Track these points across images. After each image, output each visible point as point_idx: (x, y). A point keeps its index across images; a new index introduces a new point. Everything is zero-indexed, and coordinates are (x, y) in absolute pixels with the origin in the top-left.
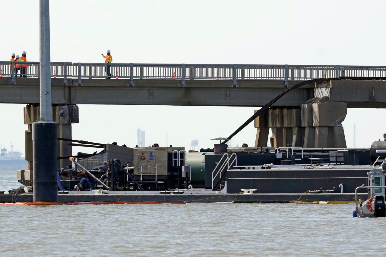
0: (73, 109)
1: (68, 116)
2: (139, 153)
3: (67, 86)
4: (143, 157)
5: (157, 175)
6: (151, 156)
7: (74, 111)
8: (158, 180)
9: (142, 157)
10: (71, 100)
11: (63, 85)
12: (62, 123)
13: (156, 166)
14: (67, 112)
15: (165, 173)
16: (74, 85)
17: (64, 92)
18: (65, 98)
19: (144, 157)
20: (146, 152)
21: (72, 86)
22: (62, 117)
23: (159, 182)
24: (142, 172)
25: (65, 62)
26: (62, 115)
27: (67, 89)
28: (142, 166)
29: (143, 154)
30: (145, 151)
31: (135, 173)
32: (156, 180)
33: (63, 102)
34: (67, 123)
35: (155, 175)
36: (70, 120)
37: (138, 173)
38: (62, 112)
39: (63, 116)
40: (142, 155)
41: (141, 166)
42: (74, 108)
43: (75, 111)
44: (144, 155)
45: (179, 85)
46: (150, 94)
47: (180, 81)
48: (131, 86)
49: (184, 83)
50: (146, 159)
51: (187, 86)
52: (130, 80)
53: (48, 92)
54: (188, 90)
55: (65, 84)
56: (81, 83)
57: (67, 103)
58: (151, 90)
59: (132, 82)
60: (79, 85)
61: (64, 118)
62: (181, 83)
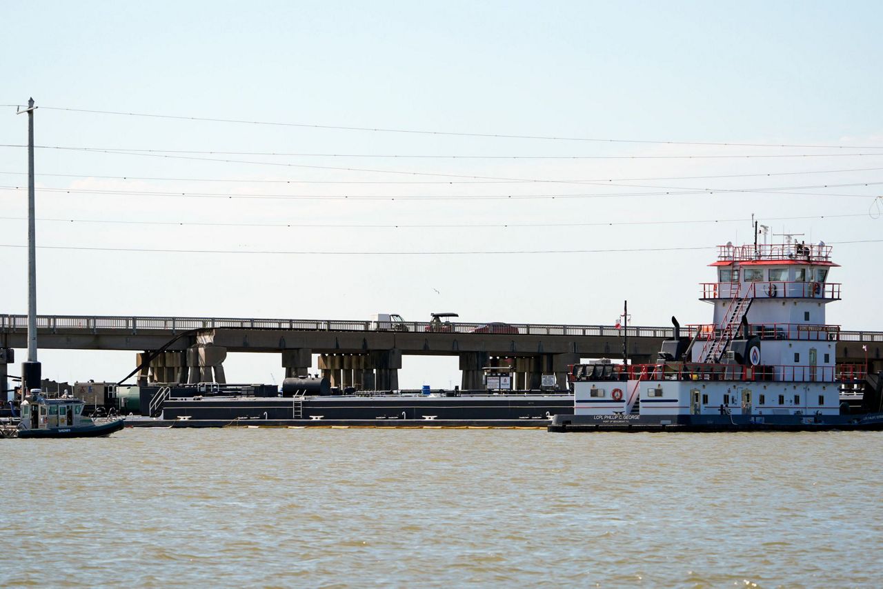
0: (10, 352)
1: (6, 357)
2: (79, 387)
3: (5, 334)
6: (90, 389)
9: (82, 390)
13: (96, 397)
14: (5, 354)
17: (2, 339)
19: (84, 390)
20: (86, 386)
21: (9, 333)
27: (4, 336)
30: (84, 385)
34: (5, 363)
35: (95, 405)
38: (1, 354)
39: (2, 357)
40: (82, 388)
44: (84, 388)
45: (91, 333)
46: (68, 340)
47: (93, 329)
48: (54, 333)
49: (95, 331)
50: (85, 392)
51: (98, 334)
52: (54, 329)
53: (34, 338)
54: (97, 337)
55: (3, 332)
56: (16, 331)
57: (4, 347)
58: (69, 337)
59: (55, 331)
60: (14, 332)
61: (3, 359)
62: (93, 332)
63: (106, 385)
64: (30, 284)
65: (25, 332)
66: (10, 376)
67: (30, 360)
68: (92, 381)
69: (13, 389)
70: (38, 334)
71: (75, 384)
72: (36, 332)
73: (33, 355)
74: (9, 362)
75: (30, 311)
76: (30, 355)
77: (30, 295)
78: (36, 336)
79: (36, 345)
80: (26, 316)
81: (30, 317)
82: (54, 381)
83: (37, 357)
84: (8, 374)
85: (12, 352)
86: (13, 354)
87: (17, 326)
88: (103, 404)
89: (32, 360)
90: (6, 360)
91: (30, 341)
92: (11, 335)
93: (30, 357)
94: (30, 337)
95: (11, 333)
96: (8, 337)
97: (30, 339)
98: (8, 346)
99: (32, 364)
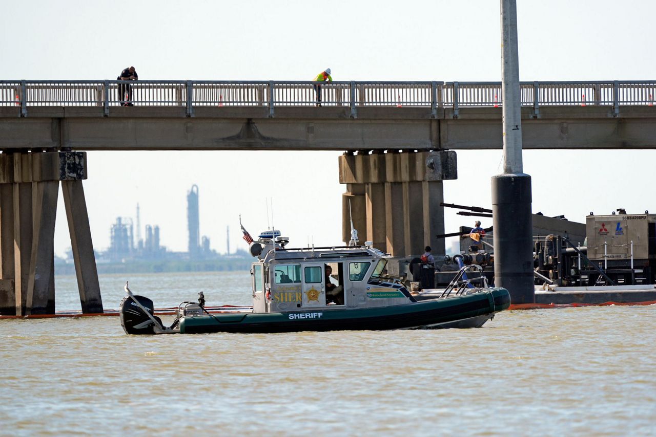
0: (448, 157)
1: (440, 168)
2: (597, 224)
3: (436, 120)
4: (603, 231)
5: (634, 260)
6: (619, 229)
7: (449, 160)
8: (635, 267)
9: (601, 230)
10: (442, 142)
11: (430, 118)
12: (430, 179)
13: (632, 245)
14: (439, 162)
15: (646, 256)
16: (447, 117)
17: (431, 132)
18: (431, 139)
19: (606, 230)
20: (609, 223)
21: (444, 119)
22: (432, 170)
23: (636, 271)
24: (606, 254)
25: (433, 82)
26: (432, 166)
27: (434, 125)
28: (606, 246)
29: (603, 225)
30: (606, 220)
31: (590, 256)
32: (632, 268)
33: (428, 146)
34: (438, 180)
35: (631, 260)
36: (444, 175)
37: (595, 256)
38: (431, 161)
39: (433, 168)
40: (601, 227)
41: (604, 245)
42: (449, 155)
43: (451, 159)
44: (606, 227)
45: (610, 116)
46: (563, 131)
47: (611, 109)
48: (535, 117)
49: (617, 111)
50: (609, 234)
51: (622, 117)
52: (534, 108)
53: (517, 126)
54: (621, 122)
55: (434, 117)
56: (459, 114)
57: (435, 147)
58: (565, 124)
59: (537, 112)
60: (455, 117)
61: (434, 172)
62: (613, 112)
63: (651, 220)
65: (495, 117)
66: (453, 206)
67: (508, 170)
68: (622, 211)
69: (458, 231)
71: (588, 219)
73: (514, 161)
74: (448, 178)
75: (506, 73)
76: (508, 161)
77: (505, 41)
79: (520, 140)
80: (498, 85)
81: (507, 84)
82: (540, 214)
83: (522, 166)
84: (445, 202)
85: (453, 158)
86: (454, 161)
87: (461, 104)
88: (647, 258)
89: (514, 171)
90: (441, 173)
91: (507, 135)
92: (449, 123)
93: (509, 166)
94: (507, 126)
95: (448, 120)
96: (443, 126)
97: (507, 130)
98: (443, 145)
99: (513, 179)
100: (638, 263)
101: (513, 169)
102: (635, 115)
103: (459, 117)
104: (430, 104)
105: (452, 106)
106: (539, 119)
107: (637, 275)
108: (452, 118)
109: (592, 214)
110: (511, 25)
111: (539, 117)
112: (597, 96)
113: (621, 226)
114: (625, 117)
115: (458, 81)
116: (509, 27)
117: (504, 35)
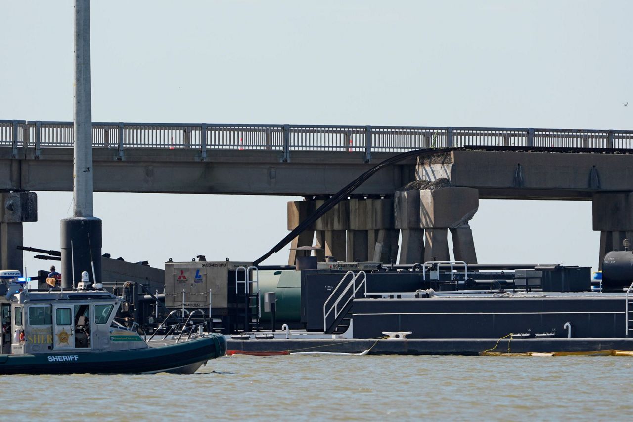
0: (28, 199)
1: (20, 210)
2: (176, 271)
3: (17, 160)
4: (182, 278)
5: (212, 308)
6: (198, 276)
7: (29, 201)
8: (213, 317)
9: (180, 277)
10: (22, 183)
11: (11, 158)
12: (9, 221)
13: (210, 293)
14: (19, 203)
15: (224, 304)
16: (28, 158)
17: (11, 171)
18: (11, 179)
19: (184, 277)
20: (188, 270)
21: (25, 159)
22: (11, 212)
23: (215, 320)
24: (183, 302)
25: (15, 120)
26: (11, 207)
27: (15, 166)
28: (184, 293)
29: (182, 272)
30: (185, 267)
31: (168, 304)
32: (210, 317)
33: (9, 187)
34: (18, 222)
35: (209, 308)
36: (24, 216)
37: (174, 304)
38: (10, 202)
39: (12, 210)
40: (180, 275)
41: (182, 293)
42: (29, 197)
43: (32, 201)
44: (185, 274)
45: (197, 159)
46: (149, 174)
47: (199, 152)
48: (120, 159)
49: (204, 155)
50: (187, 282)
51: (210, 161)
52: (118, 150)
53: (88, 168)
54: (209, 166)
55: (15, 157)
56: (41, 154)
57: (15, 188)
58: (150, 167)
59: (121, 154)
60: (37, 158)
61: (13, 213)
62: (200, 156)
63: (231, 268)
64: (78, 57)
65: (66, 158)
66: (30, 249)
67: (78, 213)
68: (202, 258)
69: (36, 275)
70: (94, 161)
71: (167, 265)
72: (90, 158)
73: (84, 204)
74: (27, 220)
75: (78, 113)
76: (78, 204)
77: (78, 80)
78: (90, 164)
79: (91, 183)
80: (69, 125)
81: (78, 125)
82: (121, 259)
83: (93, 210)
84: (25, 245)
85: (33, 200)
86: (35, 203)
87: (42, 144)
88: (226, 307)
89: (83, 214)
90: (20, 215)
91: (78, 177)
92: (31, 163)
93: (79, 209)
94: (78, 168)
95: (29, 160)
96: (24, 167)
97: (78, 172)
98: (24, 186)
99: (82, 222)
100: (217, 312)
101: (83, 212)
102: (222, 159)
103: (41, 157)
104: (11, 143)
105: (33, 146)
106: (124, 162)
107: (215, 324)
108: (33, 158)
109: (171, 260)
110: (84, 63)
111: (123, 159)
112: (188, 138)
113: (200, 274)
114: (213, 161)
115: (41, 120)
116: (82, 66)
117: (77, 73)
